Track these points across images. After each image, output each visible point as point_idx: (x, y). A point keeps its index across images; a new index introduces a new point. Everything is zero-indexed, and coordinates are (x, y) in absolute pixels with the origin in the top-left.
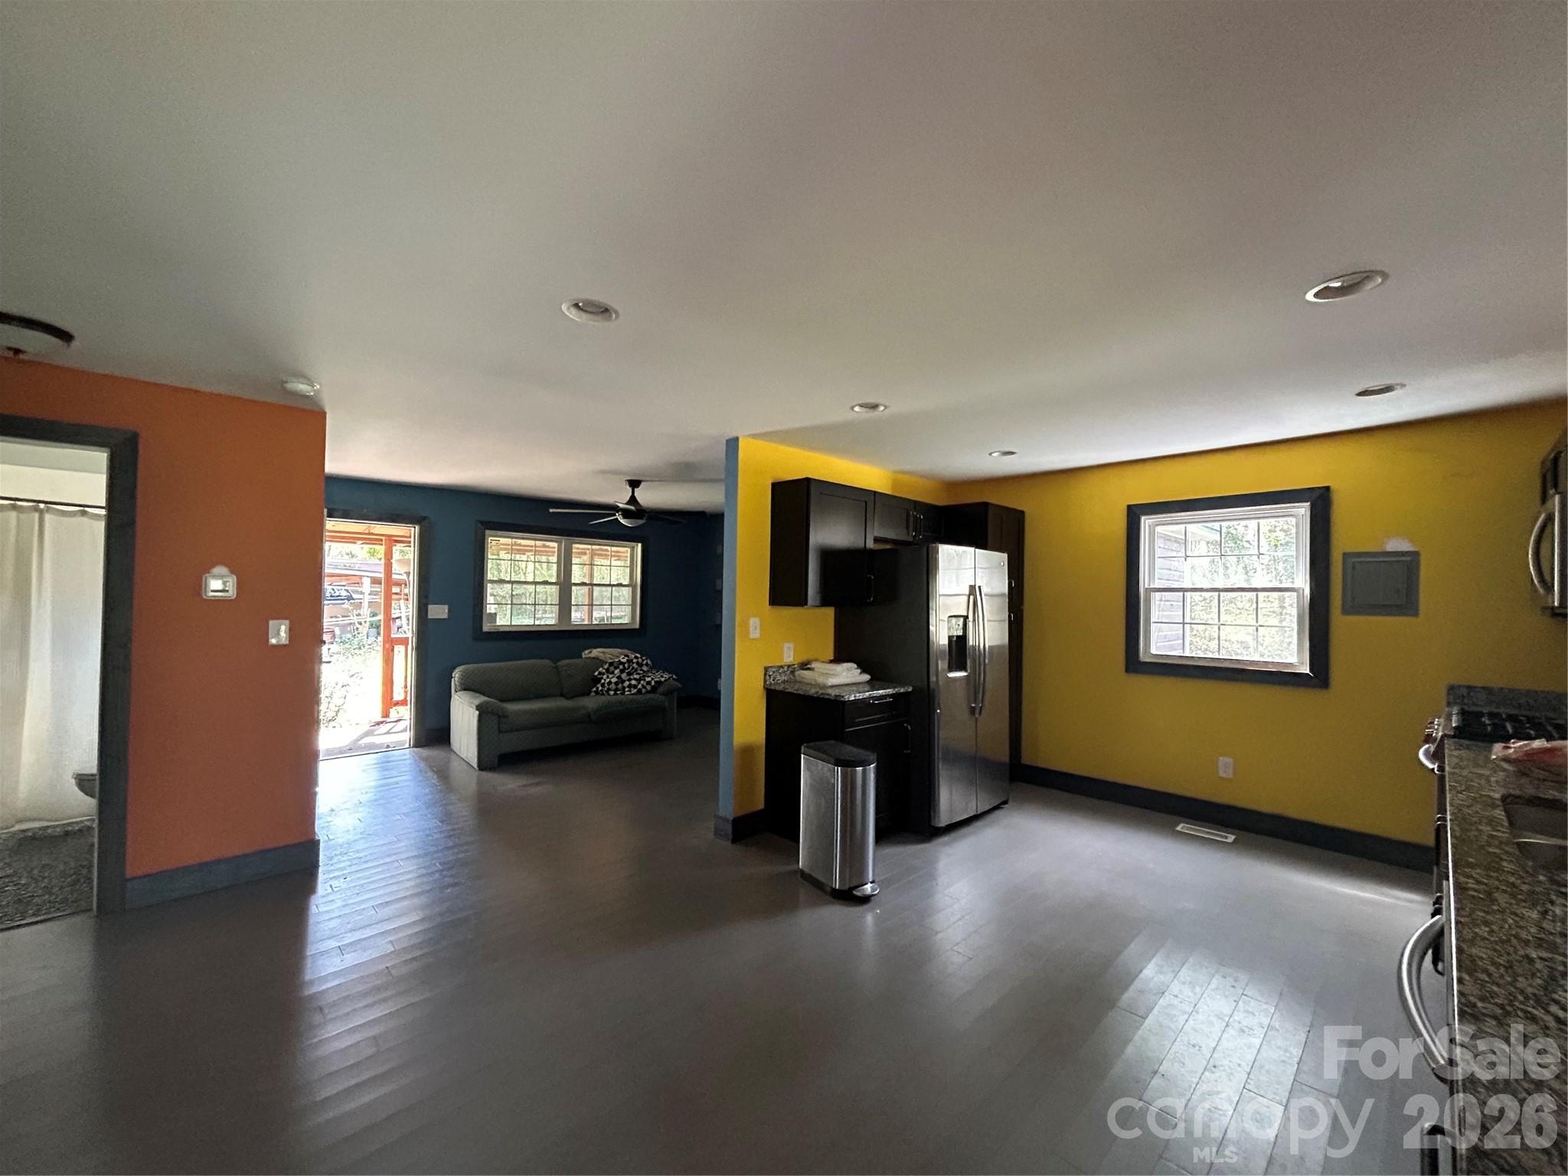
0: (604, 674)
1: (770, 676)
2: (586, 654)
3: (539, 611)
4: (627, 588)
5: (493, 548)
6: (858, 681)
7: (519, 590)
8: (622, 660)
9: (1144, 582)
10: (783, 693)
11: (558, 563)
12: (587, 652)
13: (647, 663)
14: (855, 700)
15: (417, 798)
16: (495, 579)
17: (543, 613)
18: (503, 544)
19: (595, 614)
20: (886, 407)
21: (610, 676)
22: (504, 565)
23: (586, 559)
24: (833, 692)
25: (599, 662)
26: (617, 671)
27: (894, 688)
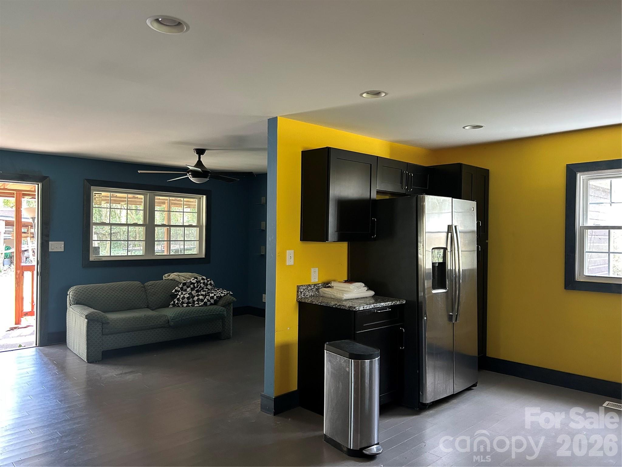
0: (179, 291)
1: (301, 292)
2: (166, 277)
3: (130, 244)
4: (195, 228)
5: (97, 199)
6: (365, 296)
7: (115, 229)
8: (192, 281)
9: (580, 222)
10: (311, 305)
11: (145, 210)
12: (166, 275)
13: (211, 283)
14: (364, 310)
15: (42, 383)
16: (98, 222)
17: (133, 247)
18: (104, 196)
19: (172, 247)
20: (386, 94)
21: (184, 293)
22: (104, 211)
23: (165, 207)
24: (348, 304)
25: (175, 283)
26: (189, 289)
27: (392, 301)
